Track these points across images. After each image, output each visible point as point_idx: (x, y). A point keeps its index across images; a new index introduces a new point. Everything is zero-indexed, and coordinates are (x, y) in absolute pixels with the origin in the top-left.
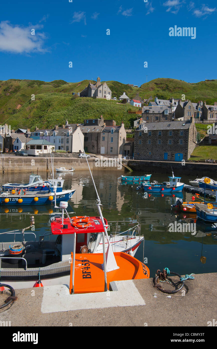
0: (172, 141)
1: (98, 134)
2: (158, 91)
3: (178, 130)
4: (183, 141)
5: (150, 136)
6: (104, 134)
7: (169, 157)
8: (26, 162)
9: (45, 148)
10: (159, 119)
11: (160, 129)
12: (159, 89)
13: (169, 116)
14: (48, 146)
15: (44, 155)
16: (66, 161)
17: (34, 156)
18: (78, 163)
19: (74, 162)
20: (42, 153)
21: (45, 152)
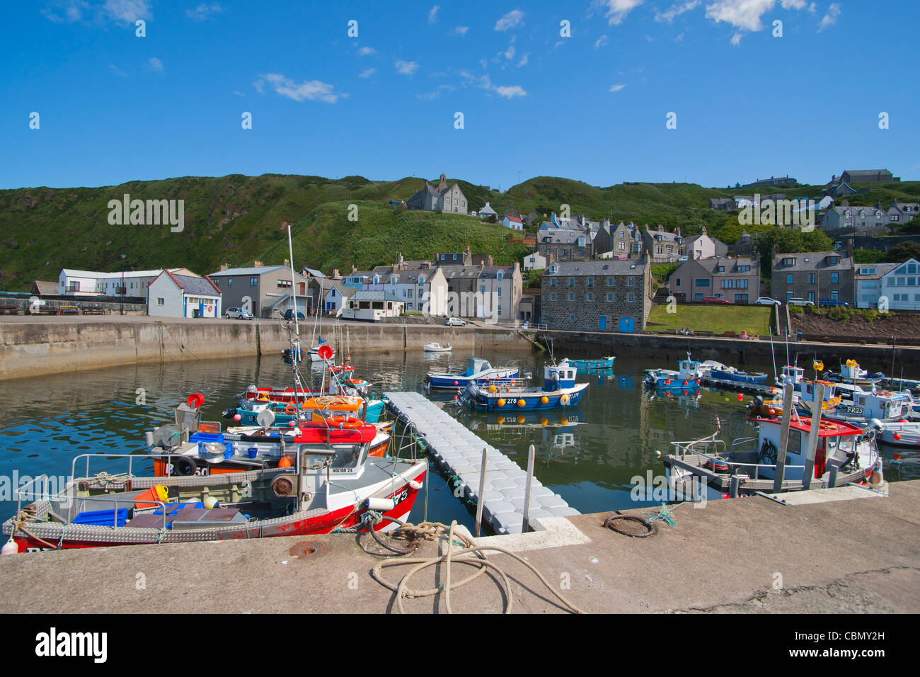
0: (614, 296)
1: (472, 281)
2: (541, 200)
3: (624, 277)
4: (634, 297)
5: (571, 286)
6: (484, 281)
7: (609, 326)
8: (373, 333)
9: (390, 306)
10: (569, 254)
11: (589, 274)
12: (542, 197)
13: (587, 249)
14: (393, 303)
15: (389, 320)
16: (433, 331)
17: (373, 321)
18: (452, 336)
19: (446, 333)
20: (384, 315)
21: (390, 314)
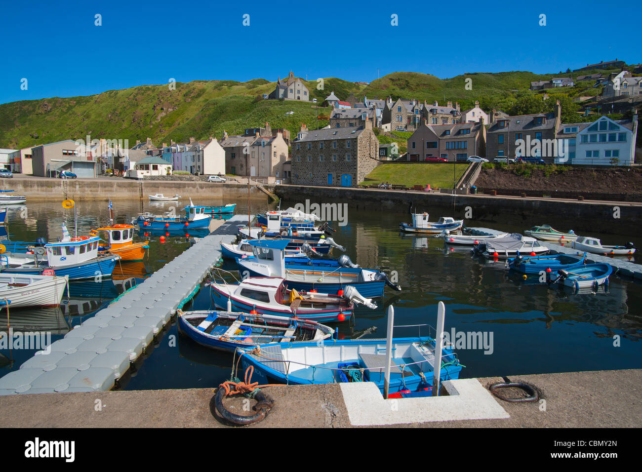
0: (337, 157)
2: (394, 89)
3: (344, 140)
4: (351, 157)
5: (310, 149)
6: (254, 148)
7: (334, 181)
8: (105, 187)
9: (155, 168)
11: (322, 139)
12: (394, 87)
14: (159, 165)
15: (153, 178)
16: (173, 185)
17: (137, 179)
18: (196, 189)
19: (188, 187)
20: (149, 174)
21: (155, 173)
